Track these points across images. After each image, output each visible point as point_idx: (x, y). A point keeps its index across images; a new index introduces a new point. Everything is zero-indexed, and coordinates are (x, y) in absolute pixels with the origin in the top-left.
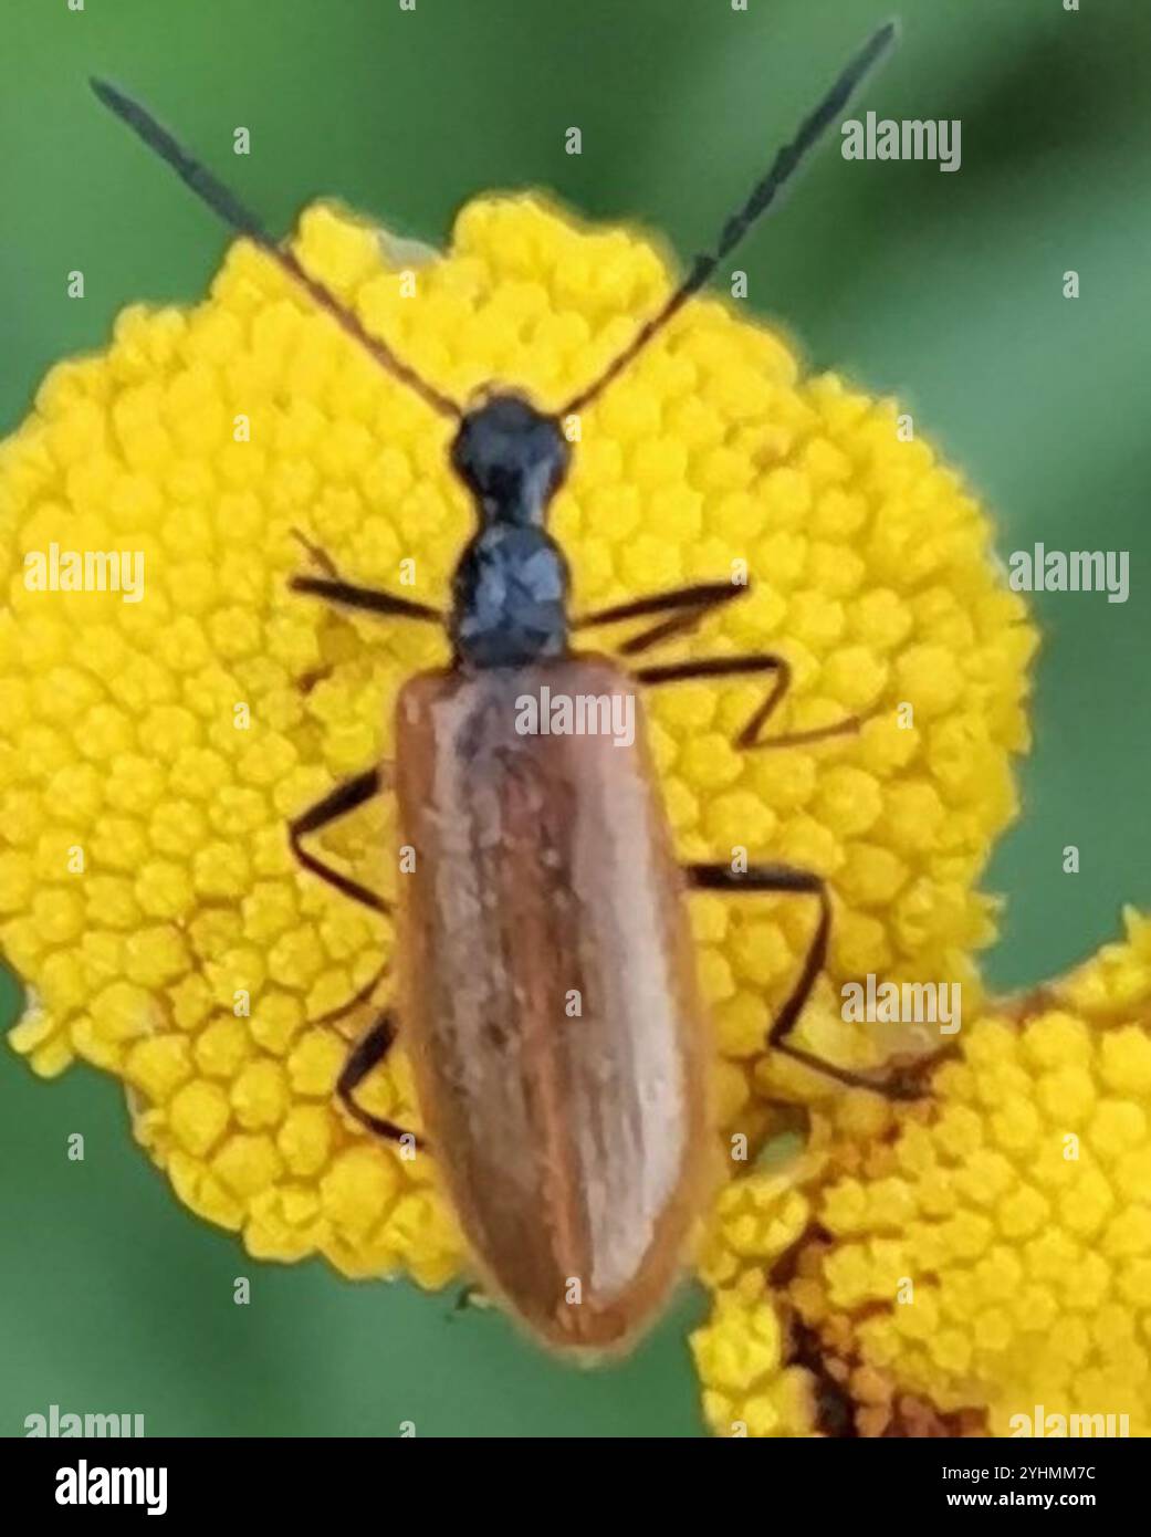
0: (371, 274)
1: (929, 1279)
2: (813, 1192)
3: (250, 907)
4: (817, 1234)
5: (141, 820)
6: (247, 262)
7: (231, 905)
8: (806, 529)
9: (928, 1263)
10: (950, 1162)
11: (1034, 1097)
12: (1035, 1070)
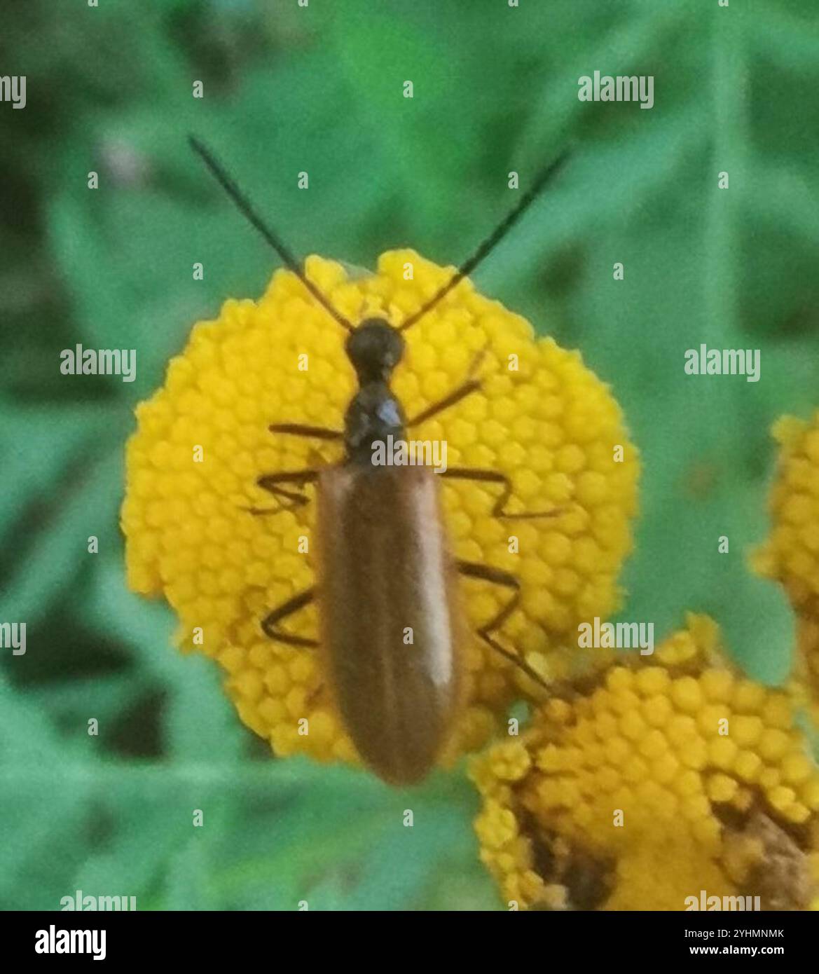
0: (338, 285)
1: (589, 799)
2: (533, 749)
3: (270, 593)
4: (535, 771)
5: (223, 547)
6: (283, 279)
7: (262, 590)
8: (535, 414)
9: (588, 790)
10: (599, 741)
11: (640, 710)
12: (642, 696)
